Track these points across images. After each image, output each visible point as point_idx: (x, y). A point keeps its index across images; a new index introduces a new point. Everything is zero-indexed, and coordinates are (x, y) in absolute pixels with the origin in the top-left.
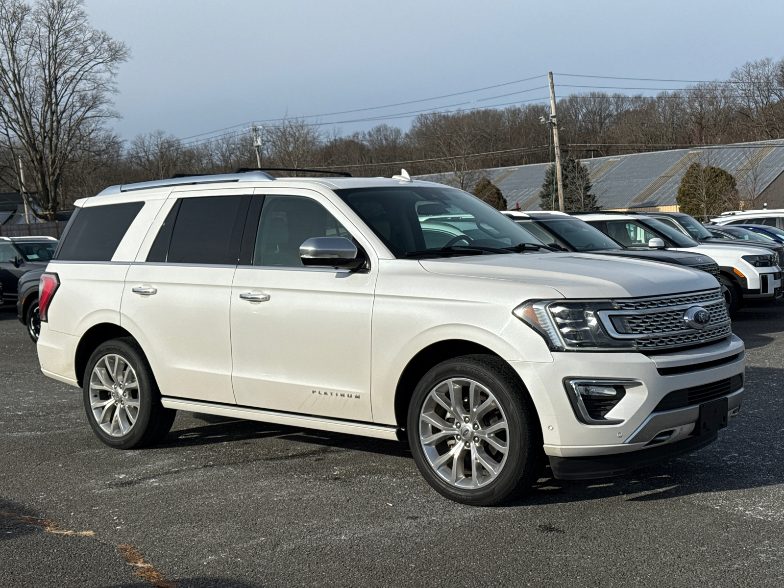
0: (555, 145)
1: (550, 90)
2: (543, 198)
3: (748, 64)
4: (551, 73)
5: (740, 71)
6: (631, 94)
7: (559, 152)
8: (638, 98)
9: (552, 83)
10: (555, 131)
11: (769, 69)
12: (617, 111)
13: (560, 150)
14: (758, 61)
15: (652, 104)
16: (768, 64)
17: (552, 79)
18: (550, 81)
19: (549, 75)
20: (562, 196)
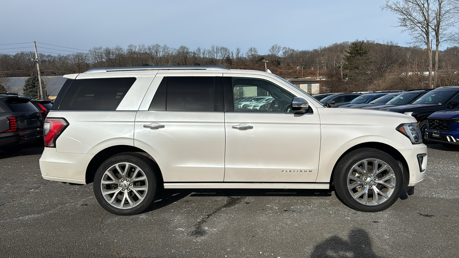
0: (38, 70)
1: (35, 48)
2: (24, 91)
3: (95, 48)
4: (35, 42)
5: (92, 50)
6: (46, 54)
7: (40, 73)
8: (49, 56)
9: (36, 46)
10: (38, 65)
11: (102, 51)
12: (41, 59)
13: (40, 72)
14: (98, 47)
15: (66, 58)
16: (101, 49)
17: (35, 44)
18: (34, 45)
19: (34, 43)
20: (42, 90)
